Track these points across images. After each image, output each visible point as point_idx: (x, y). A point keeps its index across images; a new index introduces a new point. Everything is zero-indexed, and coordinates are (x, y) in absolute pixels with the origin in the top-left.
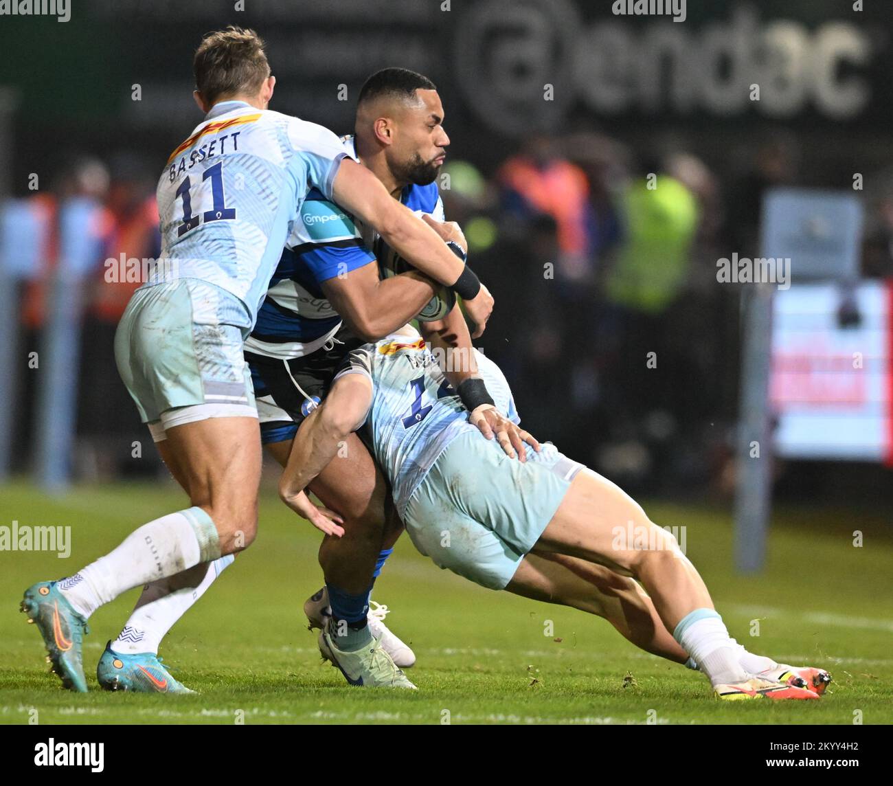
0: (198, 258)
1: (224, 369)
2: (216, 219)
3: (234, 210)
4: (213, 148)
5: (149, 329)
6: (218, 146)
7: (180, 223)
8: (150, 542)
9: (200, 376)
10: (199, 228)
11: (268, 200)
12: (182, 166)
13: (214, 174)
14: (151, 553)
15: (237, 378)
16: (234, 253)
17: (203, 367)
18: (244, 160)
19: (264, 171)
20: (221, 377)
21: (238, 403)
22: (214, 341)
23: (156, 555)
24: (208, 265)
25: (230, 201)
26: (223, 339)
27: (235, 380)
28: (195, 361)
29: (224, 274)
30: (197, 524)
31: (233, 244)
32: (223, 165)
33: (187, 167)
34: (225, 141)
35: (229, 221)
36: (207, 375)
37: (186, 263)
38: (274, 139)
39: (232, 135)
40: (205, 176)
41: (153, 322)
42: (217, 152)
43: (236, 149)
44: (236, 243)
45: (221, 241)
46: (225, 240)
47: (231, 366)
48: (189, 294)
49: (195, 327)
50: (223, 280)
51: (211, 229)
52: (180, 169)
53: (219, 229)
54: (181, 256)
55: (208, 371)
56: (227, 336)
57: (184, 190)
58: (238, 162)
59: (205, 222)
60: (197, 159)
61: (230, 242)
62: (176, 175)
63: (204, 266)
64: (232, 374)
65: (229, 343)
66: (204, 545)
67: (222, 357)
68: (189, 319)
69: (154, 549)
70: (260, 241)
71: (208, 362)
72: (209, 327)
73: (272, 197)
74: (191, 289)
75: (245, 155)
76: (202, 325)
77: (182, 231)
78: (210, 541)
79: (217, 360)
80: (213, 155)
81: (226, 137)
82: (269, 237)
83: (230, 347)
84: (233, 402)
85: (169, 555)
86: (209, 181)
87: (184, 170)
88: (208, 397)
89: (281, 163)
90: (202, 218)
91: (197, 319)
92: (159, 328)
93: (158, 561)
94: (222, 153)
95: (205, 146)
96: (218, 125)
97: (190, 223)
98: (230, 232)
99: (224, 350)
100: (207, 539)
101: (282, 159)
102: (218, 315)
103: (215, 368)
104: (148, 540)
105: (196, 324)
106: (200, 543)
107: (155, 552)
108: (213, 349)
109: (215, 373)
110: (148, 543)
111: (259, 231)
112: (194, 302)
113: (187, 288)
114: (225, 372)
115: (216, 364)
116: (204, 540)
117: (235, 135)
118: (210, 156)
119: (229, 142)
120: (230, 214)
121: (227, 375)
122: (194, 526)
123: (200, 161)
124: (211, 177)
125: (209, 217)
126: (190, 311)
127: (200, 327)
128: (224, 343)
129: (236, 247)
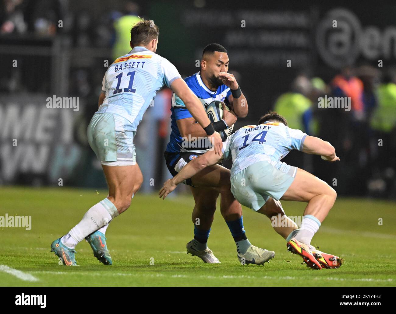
0: (118, 105)
1: (126, 148)
2: (128, 91)
3: (135, 90)
4: (134, 65)
5: (100, 132)
6: (136, 64)
7: (115, 89)
8: (93, 219)
9: (116, 151)
10: (122, 93)
11: (148, 88)
12: (121, 68)
13: (132, 74)
14: (94, 223)
15: (130, 151)
16: (132, 105)
17: (118, 147)
18: (144, 73)
19: (150, 78)
20: (124, 152)
21: (129, 161)
22: (123, 138)
23: (96, 223)
24: (121, 108)
25: (135, 86)
26: (125, 137)
27: (129, 152)
28: (115, 146)
29: (127, 113)
30: (109, 208)
31: (132, 102)
32: (136, 72)
33: (123, 68)
34: (139, 63)
35: (133, 93)
36: (119, 151)
37: (114, 106)
38: (157, 67)
39: (142, 62)
40: (128, 74)
41: (101, 129)
42: (135, 66)
43: (142, 68)
44: (133, 101)
45: (128, 100)
46: (130, 99)
47: (128, 147)
48: (114, 120)
49: (116, 132)
50: (126, 115)
51: (125, 95)
52: (120, 69)
53: (128, 95)
54: (112, 103)
55: (119, 149)
56: (127, 135)
57: (120, 77)
58: (142, 73)
59: (124, 91)
60: (127, 67)
61: (131, 101)
62: (118, 70)
63: (120, 109)
64: (129, 150)
65: (128, 138)
66: (112, 215)
67: (126, 144)
68: (114, 130)
69: (95, 222)
70: (142, 102)
71: (120, 146)
72: (121, 132)
73: (150, 87)
74: (115, 118)
75: (145, 71)
76: (118, 131)
77: (115, 92)
78: (114, 212)
79: (123, 145)
80: (133, 67)
81: (140, 62)
82: (145, 101)
83: (128, 139)
84: (127, 161)
85: (101, 222)
86: (130, 76)
87: (122, 69)
88: (118, 159)
89: (157, 77)
90: (123, 90)
91: (117, 129)
92: (103, 132)
93: (97, 225)
94: (137, 67)
95: (131, 63)
96: (136, 56)
97: (118, 90)
98: (132, 97)
99: (126, 141)
100: (113, 213)
101: (157, 76)
102: (124, 128)
103: (122, 148)
104: (92, 219)
105: (116, 131)
106: (111, 215)
107: (95, 223)
108: (123, 141)
109: (122, 150)
110: (92, 220)
111: (143, 98)
112: (116, 123)
113: (114, 117)
114: (126, 149)
115: (122, 146)
116: (112, 213)
117: (143, 62)
118: (132, 67)
119: (141, 64)
120: (134, 91)
121: (127, 150)
122: (107, 210)
123: (128, 68)
124: (130, 75)
125: (126, 90)
126: (114, 127)
127: (117, 132)
128: (126, 138)
129: (133, 103)
